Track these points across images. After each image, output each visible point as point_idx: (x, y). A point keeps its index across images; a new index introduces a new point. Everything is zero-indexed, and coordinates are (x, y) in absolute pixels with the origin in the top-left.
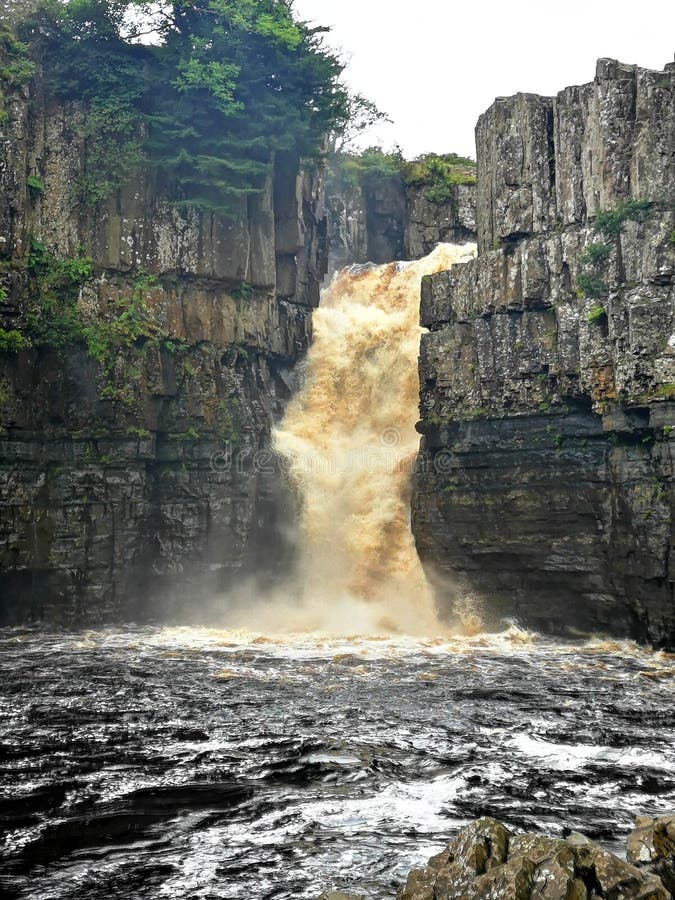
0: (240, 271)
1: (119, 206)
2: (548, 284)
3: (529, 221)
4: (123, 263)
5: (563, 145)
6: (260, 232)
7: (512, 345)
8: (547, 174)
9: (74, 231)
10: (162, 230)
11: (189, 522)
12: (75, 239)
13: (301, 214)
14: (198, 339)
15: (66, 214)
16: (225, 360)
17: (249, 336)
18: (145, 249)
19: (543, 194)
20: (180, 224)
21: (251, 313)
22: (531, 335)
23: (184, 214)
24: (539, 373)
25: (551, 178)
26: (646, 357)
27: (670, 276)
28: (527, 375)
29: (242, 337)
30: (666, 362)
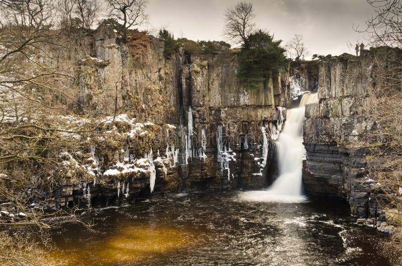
0: (262, 103)
1: (230, 91)
2: (329, 112)
3: (325, 95)
4: (231, 105)
5: (332, 77)
6: (268, 93)
8: (329, 84)
9: (220, 98)
10: (241, 95)
11: (250, 164)
12: (220, 100)
13: (280, 86)
14: (251, 120)
15: (218, 94)
17: (265, 118)
18: (237, 101)
21: (266, 112)
22: (325, 124)
24: (327, 134)
25: (331, 85)
26: (346, 136)
27: (353, 115)
28: (325, 134)
29: (263, 119)
30: (352, 137)
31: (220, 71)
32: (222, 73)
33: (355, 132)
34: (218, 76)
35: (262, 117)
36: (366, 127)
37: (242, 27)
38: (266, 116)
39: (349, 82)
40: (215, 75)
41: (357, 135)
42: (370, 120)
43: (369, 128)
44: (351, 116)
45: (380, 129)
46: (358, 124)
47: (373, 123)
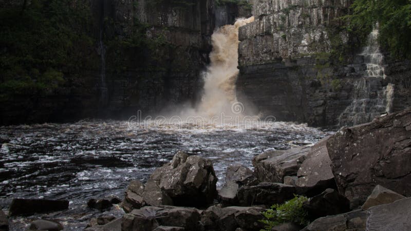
0: (190, 27)
1: (157, 9)
2: (271, 28)
3: (266, 11)
4: (159, 24)
6: (196, 16)
7: (262, 44)
9: (146, 16)
10: (169, 16)
12: (146, 18)
13: (208, 12)
14: (179, 45)
15: (144, 11)
16: (186, 50)
18: (165, 21)
19: (269, 4)
20: (174, 14)
21: (194, 38)
22: (266, 42)
23: (175, 11)
24: (269, 52)
26: (295, 46)
27: (301, 25)
28: (266, 52)
29: (191, 44)
30: (301, 48)
33: (304, 42)
35: (190, 42)
36: (314, 37)
38: (194, 42)
41: (307, 46)
42: (317, 30)
43: (317, 38)
44: (300, 26)
45: (327, 39)
46: (307, 35)
47: (320, 34)
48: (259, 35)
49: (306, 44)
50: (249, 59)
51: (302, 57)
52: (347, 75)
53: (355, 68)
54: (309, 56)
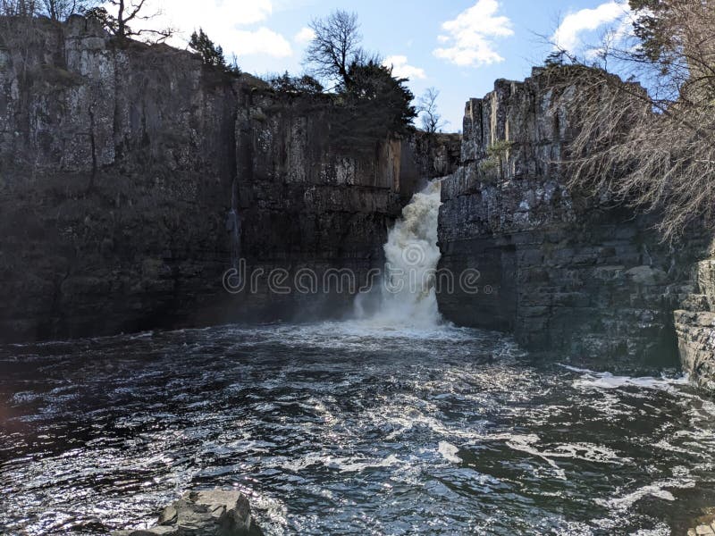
0: (372, 183)
1: (319, 158)
2: (479, 181)
3: (473, 154)
4: (322, 182)
5: (485, 120)
7: (467, 208)
8: (480, 133)
9: (303, 170)
10: (339, 168)
12: (303, 173)
14: (355, 210)
15: (300, 163)
16: (368, 218)
18: (331, 176)
19: (478, 142)
20: (346, 164)
22: (473, 204)
23: (348, 161)
24: (476, 221)
25: (482, 135)
26: (509, 212)
27: (522, 174)
28: (471, 222)
29: (375, 210)
30: (518, 214)
31: (303, 124)
32: (306, 127)
33: (524, 205)
34: (299, 132)
35: (372, 206)
36: (543, 196)
37: (341, 54)
38: (379, 206)
39: (513, 119)
40: (295, 131)
41: (528, 211)
42: (548, 183)
43: (548, 197)
44: (518, 178)
45: (567, 198)
46: (530, 192)
47: (554, 189)
48: (464, 194)
49: (528, 208)
50: (450, 232)
51: (520, 231)
52: (598, 262)
53: (616, 248)
54: (531, 229)
